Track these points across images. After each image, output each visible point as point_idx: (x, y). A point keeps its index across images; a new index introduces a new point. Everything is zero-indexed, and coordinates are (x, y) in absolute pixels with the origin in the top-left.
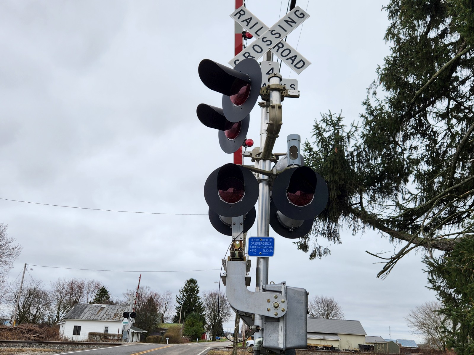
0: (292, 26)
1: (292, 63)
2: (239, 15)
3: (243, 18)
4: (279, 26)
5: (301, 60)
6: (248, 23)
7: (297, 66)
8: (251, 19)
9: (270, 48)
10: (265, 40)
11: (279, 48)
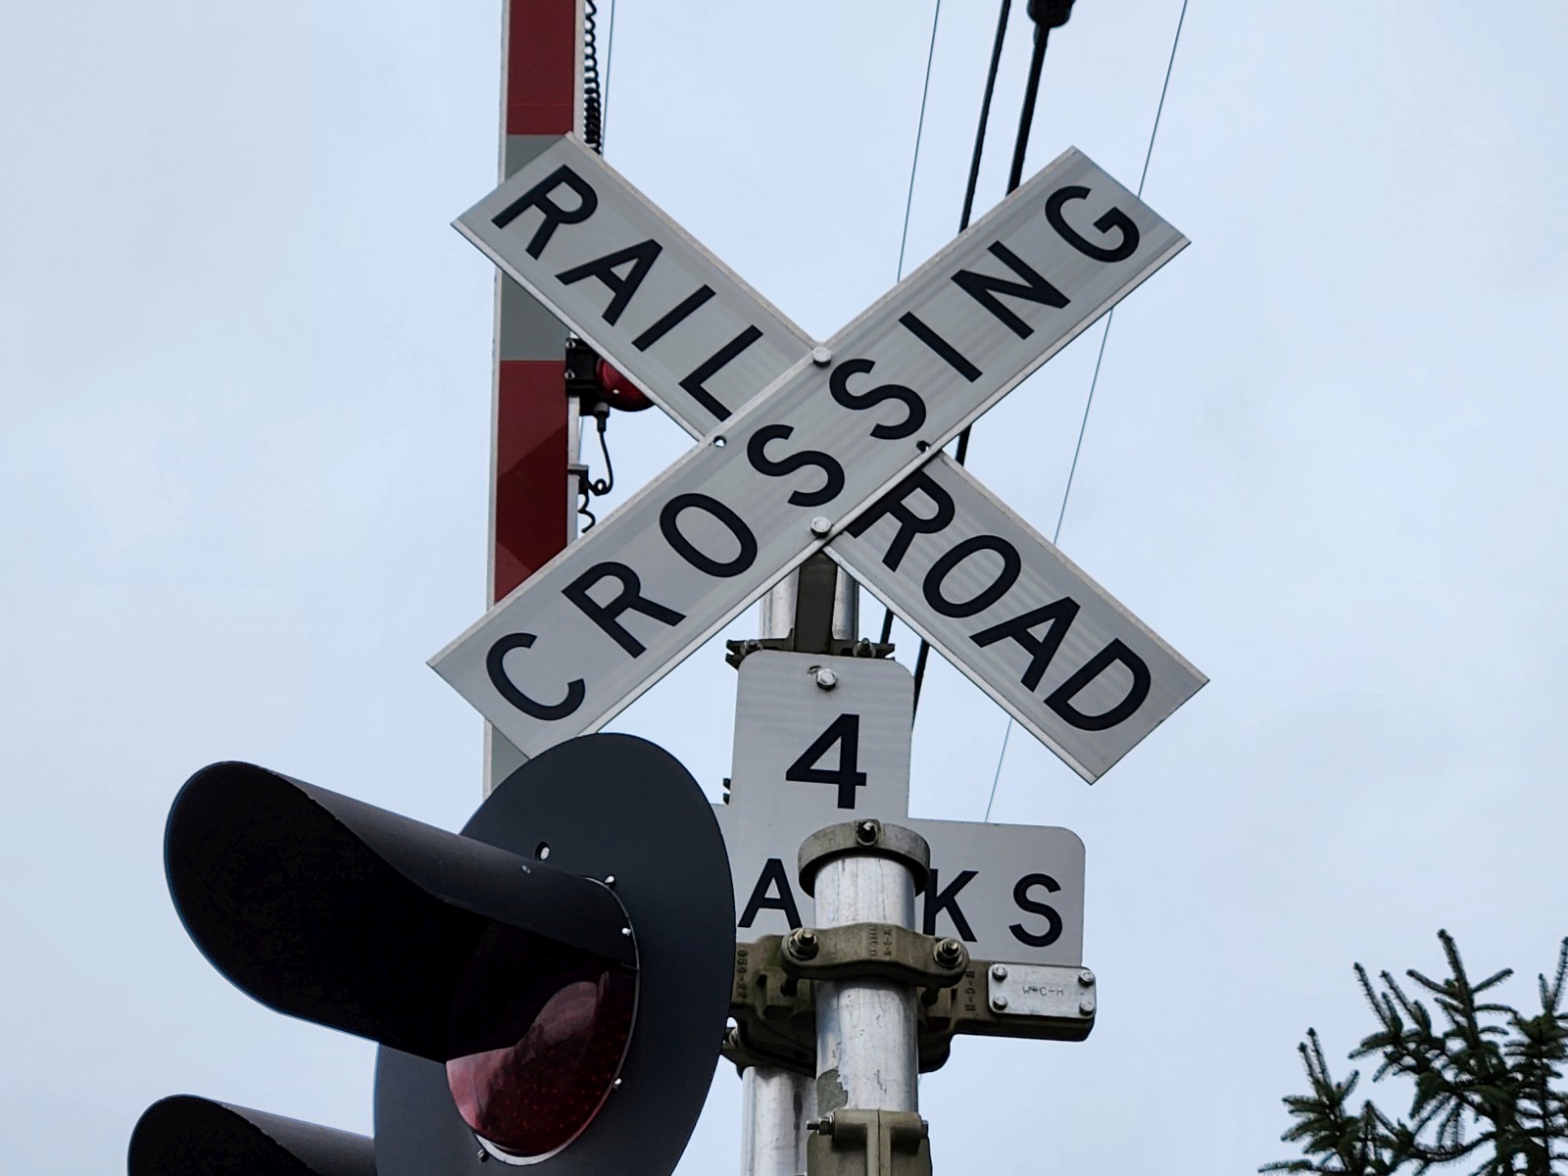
0: (1024, 331)
1: (1031, 680)
2: (534, 217)
3: (574, 245)
4: (910, 321)
5: (1117, 651)
6: (624, 292)
7: (1078, 702)
8: (646, 254)
9: (821, 528)
10: (776, 451)
11: (912, 526)
